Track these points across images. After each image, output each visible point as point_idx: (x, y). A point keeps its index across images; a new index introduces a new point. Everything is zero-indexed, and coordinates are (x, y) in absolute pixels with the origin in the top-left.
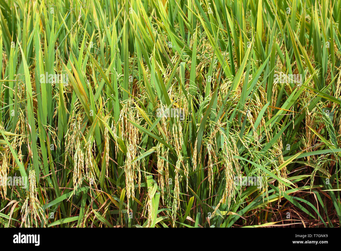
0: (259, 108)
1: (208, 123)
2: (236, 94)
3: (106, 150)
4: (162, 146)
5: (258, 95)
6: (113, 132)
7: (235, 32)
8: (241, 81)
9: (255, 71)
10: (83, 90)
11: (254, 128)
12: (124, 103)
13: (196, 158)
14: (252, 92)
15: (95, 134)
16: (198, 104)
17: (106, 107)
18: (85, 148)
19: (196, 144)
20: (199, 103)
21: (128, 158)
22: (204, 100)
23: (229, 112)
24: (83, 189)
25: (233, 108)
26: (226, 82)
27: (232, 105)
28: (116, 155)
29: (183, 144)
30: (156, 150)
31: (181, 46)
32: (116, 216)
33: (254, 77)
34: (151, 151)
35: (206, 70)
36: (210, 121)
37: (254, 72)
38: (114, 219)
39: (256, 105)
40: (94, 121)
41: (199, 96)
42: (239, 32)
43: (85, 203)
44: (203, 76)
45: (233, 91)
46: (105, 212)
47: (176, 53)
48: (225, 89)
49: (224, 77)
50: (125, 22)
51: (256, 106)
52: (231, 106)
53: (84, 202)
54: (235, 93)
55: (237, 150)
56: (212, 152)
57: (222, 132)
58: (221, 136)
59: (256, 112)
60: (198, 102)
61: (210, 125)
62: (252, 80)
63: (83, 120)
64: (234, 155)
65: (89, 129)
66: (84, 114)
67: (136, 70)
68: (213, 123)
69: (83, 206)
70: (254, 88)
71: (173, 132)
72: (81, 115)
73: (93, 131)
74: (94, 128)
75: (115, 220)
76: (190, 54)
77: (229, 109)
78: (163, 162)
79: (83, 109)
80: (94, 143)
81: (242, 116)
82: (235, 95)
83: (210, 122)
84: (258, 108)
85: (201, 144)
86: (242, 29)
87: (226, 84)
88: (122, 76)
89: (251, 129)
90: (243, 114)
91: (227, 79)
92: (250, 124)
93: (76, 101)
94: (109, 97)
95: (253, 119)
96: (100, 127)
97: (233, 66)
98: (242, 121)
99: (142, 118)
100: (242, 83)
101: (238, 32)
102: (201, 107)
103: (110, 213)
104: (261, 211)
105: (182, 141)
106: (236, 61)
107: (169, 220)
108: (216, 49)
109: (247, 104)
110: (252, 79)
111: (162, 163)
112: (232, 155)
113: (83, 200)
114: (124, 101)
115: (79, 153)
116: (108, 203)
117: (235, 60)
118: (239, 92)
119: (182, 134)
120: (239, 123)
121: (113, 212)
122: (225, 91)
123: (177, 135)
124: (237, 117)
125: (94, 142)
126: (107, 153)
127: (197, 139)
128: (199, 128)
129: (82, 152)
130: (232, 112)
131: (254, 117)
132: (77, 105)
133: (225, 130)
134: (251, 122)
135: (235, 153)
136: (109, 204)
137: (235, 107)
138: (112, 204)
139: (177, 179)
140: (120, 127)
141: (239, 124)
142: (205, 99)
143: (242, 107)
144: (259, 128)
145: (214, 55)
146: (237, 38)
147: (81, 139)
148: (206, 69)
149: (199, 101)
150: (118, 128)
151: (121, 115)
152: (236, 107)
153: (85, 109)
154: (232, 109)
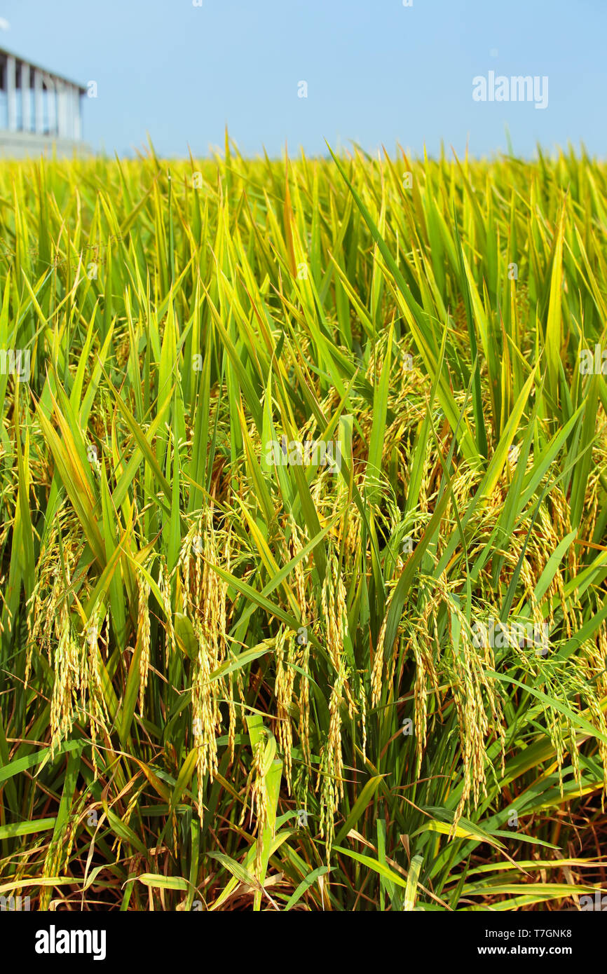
0: (548, 544)
1: (417, 582)
2: (488, 505)
3: (142, 643)
4: (291, 639)
5: (546, 510)
6: (162, 595)
7: (491, 340)
8: (503, 472)
9: (540, 447)
10: (84, 479)
11: (534, 598)
12: (192, 517)
13: (380, 672)
14: (531, 500)
15: (109, 598)
16: (389, 527)
17: (141, 526)
18: (82, 634)
19: (382, 636)
20: (391, 527)
21: (202, 668)
22: (403, 517)
23: (469, 552)
24: (73, 746)
25: (479, 542)
26: (463, 471)
27: (478, 534)
28: (167, 657)
29: (346, 634)
30: (273, 648)
31: (346, 372)
32: (156, 822)
33: (538, 462)
34: (259, 650)
35: (408, 439)
36: (422, 575)
37: (539, 449)
38: (149, 830)
39: (541, 536)
40: (109, 565)
41: (392, 506)
42: (499, 341)
43: (75, 782)
44: (401, 455)
45: (482, 496)
46: (130, 810)
47: (331, 392)
48: (458, 493)
49: (458, 459)
50: (198, 303)
51: (542, 539)
52: (475, 537)
53: (70, 781)
54: (486, 502)
55: (493, 655)
56: (426, 657)
57: (454, 607)
58: (453, 616)
59: (539, 555)
60: (386, 523)
61: (423, 587)
62: (534, 470)
63: (78, 559)
64: (484, 667)
65: (93, 584)
66: (80, 544)
67: (222, 433)
68: (428, 580)
69: (68, 791)
70: (539, 491)
71: (324, 602)
72: (74, 546)
73: (105, 589)
74: (108, 582)
75: (150, 832)
76: (367, 392)
77: (470, 543)
78: (292, 680)
79: (81, 529)
80: (105, 624)
81: (502, 563)
82: (486, 508)
83: (423, 578)
84: (546, 543)
85: (396, 637)
86: (509, 332)
87: (463, 478)
88: (185, 446)
89: (525, 602)
90: (507, 560)
91: (466, 466)
92: (523, 587)
93: (61, 509)
94: (150, 501)
95: (533, 574)
96: (123, 581)
97: (482, 430)
98: (503, 579)
99: (236, 560)
100: (505, 475)
101: (497, 341)
102: (394, 537)
103: (141, 813)
104: (543, 822)
105: (344, 625)
106: (490, 418)
107: (298, 837)
108: (440, 383)
109: (517, 534)
110: (532, 466)
111: (289, 683)
112: (481, 669)
113: (71, 776)
114: (192, 513)
115: (67, 646)
116: (137, 783)
117: (487, 416)
118: (496, 500)
119: (345, 606)
120: (493, 583)
121: (150, 810)
122: (459, 496)
123: (332, 609)
124: (488, 567)
125: (108, 619)
126: (143, 652)
127: (385, 621)
128: (392, 592)
129: (74, 644)
130: (478, 554)
131: (534, 568)
132: (63, 518)
133: (461, 601)
134: (528, 580)
135: (487, 664)
136: (141, 788)
137: (486, 540)
138: (150, 789)
139: (336, 729)
140: (179, 582)
141: (493, 587)
142: (408, 515)
143: (504, 542)
144: (549, 598)
145: (432, 398)
146: (496, 357)
147: (73, 611)
148: (411, 436)
149: (389, 520)
150: (174, 586)
151: (183, 552)
152: (491, 541)
153: (86, 531)
154: (477, 546)
